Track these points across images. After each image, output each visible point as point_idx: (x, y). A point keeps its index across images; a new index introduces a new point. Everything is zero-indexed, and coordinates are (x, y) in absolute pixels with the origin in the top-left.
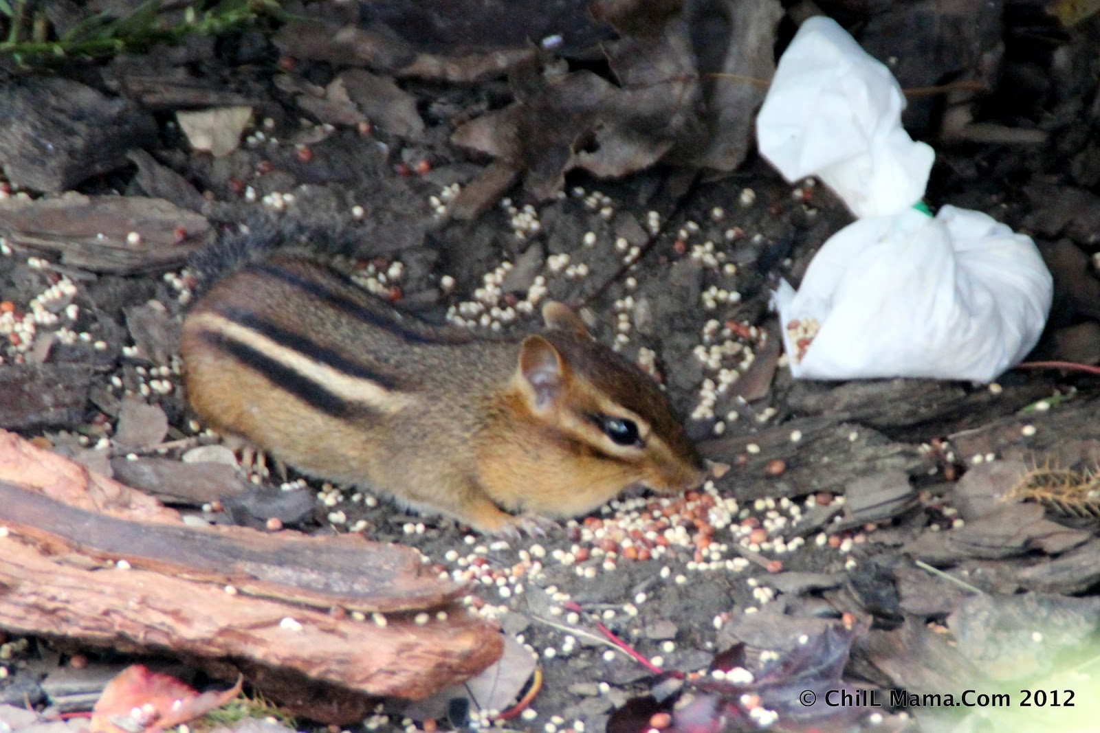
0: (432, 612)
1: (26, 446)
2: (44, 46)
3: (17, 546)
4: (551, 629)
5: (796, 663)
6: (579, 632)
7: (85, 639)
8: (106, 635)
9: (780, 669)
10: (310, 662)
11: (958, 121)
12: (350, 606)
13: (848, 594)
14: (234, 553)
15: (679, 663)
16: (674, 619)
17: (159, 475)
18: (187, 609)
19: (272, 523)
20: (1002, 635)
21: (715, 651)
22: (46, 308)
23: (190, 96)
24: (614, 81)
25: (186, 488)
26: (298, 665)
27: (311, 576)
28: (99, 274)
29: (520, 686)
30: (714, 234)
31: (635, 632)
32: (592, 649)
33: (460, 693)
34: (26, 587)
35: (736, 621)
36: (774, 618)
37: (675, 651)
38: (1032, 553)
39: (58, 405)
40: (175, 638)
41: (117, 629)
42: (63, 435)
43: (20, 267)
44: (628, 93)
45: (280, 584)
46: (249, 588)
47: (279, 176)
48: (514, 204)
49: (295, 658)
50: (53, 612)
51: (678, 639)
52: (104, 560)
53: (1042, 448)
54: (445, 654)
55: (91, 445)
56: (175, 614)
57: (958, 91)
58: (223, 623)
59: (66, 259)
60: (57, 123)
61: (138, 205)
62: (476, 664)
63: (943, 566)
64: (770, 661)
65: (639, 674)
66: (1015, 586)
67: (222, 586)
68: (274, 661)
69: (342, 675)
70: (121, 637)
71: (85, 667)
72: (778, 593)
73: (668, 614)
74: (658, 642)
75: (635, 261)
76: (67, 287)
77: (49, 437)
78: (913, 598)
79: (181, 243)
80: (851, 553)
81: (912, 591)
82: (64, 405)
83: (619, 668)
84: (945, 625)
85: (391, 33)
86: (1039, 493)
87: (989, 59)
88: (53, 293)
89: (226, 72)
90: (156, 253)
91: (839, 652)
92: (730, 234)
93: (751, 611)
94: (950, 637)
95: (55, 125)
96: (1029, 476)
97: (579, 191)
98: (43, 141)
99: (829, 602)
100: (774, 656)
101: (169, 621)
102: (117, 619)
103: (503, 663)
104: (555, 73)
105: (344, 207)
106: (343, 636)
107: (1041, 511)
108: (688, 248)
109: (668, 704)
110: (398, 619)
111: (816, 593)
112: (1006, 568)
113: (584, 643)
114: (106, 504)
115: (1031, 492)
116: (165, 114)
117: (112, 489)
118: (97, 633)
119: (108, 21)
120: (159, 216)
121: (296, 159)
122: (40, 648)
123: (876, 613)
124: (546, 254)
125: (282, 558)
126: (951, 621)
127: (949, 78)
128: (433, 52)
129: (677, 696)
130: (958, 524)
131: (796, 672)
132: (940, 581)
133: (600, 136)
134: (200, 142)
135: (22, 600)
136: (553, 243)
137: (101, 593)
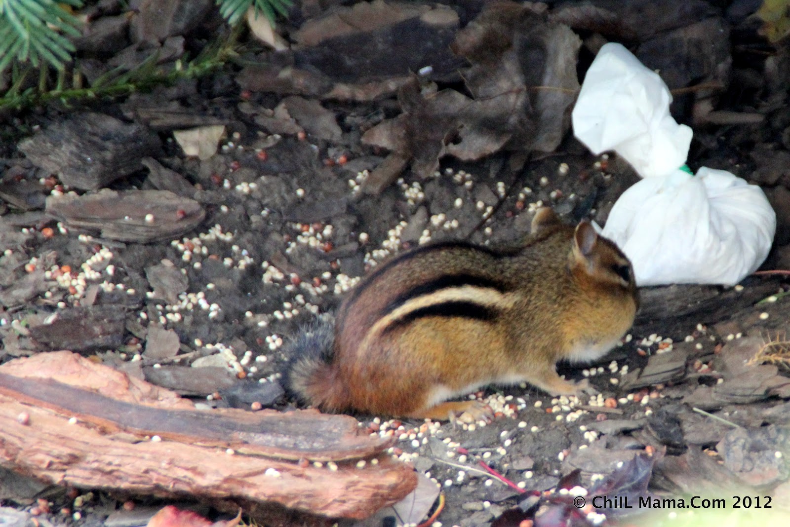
0: (368, 459)
1: (85, 362)
2: (81, 91)
3: (83, 429)
4: (448, 467)
5: (616, 481)
6: (468, 468)
7: (133, 490)
8: (147, 486)
9: (605, 486)
10: (287, 497)
11: (703, 109)
12: (312, 458)
13: (648, 432)
14: (232, 427)
15: (536, 485)
16: (531, 456)
17: (176, 377)
18: (201, 466)
19: (255, 406)
20: (754, 455)
21: (560, 475)
22: (92, 268)
23: (183, 120)
24: (469, 95)
25: (195, 384)
26: (279, 499)
27: (284, 440)
28: (128, 243)
29: (430, 506)
30: (542, 195)
31: (506, 466)
32: (476, 479)
33: (389, 513)
34: (91, 457)
35: (574, 455)
36: (599, 451)
37: (533, 477)
38: (771, 398)
39: (104, 333)
40: (194, 486)
41: (154, 482)
42: (109, 353)
43: (73, 241)
44: (479, 103)
45: (263, 446)
46: (243, 450)
47: (246, 171)
48: (406, 182)
49: (277, 495)
50: (110, 472)
51: (535, 469)
52: (144, 436)
53: (774, 327)
54: (378, 487)
55: (128, 359)
56: (194, 470)
57: (701, 90)
58: (226, 474)
59: (104, 235)
60: (94, 143)
61: (151, 195)
62: (400, 493)
63: (711, 411)
64: (598, 480)
65: (510, 494)
66: (761, 421)
67: (224, 449)
68: (263, 498)
69: (309, 505)
70: (157, 487)
71: (133, 509)
72: (600, 435)
73: (527, 453)
74: (521, 472)
75: (489, 216)
76: (106, 254)
77: (100, 355)
78: (692, 434)
79: (182, 220)
80: (648, 405)
81: (692, 428)
82: (109, 333)
83: (496, 490)
84: (715, 450)
85: (317, 71)
86: (773, 358)
87: (722, 67)
88: (97, 258)
89: (205, 103)
90: (164, 227)
91: (644, 472)
92: (554, 194)
93: (583, 447)
94: (719, 458)
95: (91, 143)
96: (766, 346)
97: (449, 171)
98: (85, 156)
99: (636, 438)
100: (601, 477)
101: (189, 474)
102: (154, 475)
103: (417, 491)
104: (429, 92)
105: (291, 190)
106: (308, 478)
107: (775, 370)
108: (526, 206)
109: (531, 513)
110: (345, 465)
111: (626, 433)
112: (754, 409)
113: (472, 475)
114: (142, 399)
115: (768, 358)
116: (166, 134)
117: (145, 388)
118: (141, 486)
119: (123, 72)
120: (167, 202)
121: (256, 158)
122: (102, 498)
123: (668, 444)
124: (430, 215)
125: (264, 428)
126: (719, 447)
127: (696, 81)
128: (345, 82)
129: (536, 507)
130: (720, 381)
131: (616, 487)
132: (710, 421)
133: (462, 133)
134: (190, 151)
135: (88, 466)
136: (433, 207)
137: (142, 458)
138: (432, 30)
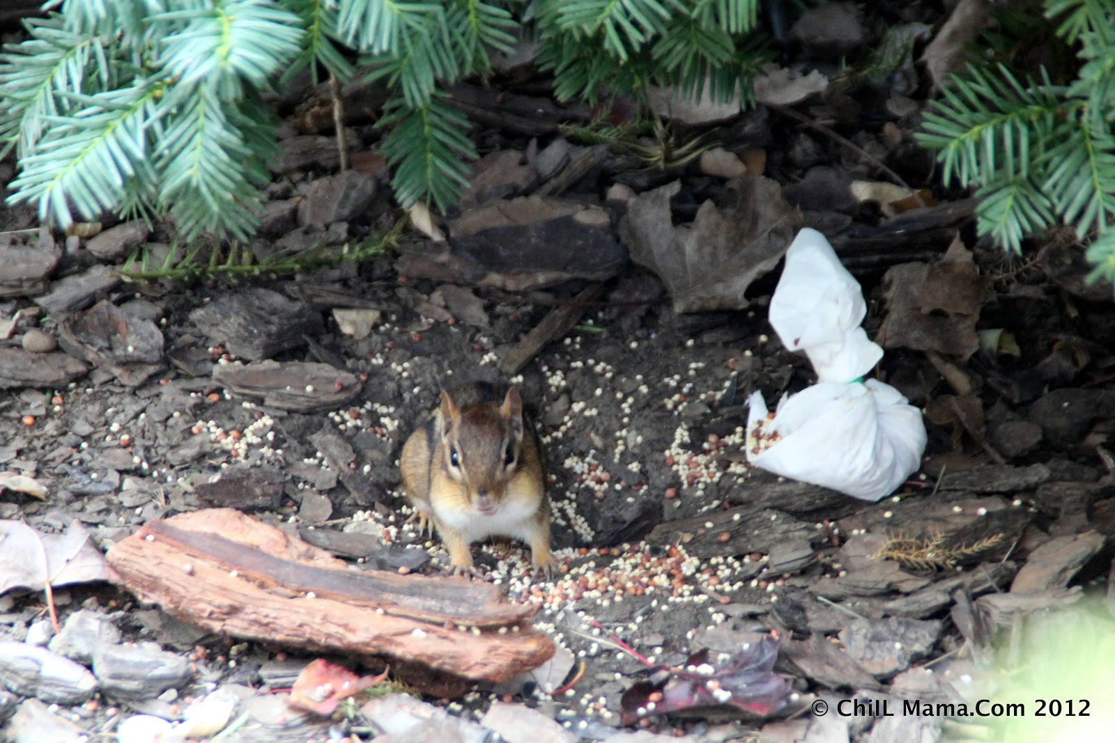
0: (509, 626)
1: (248, 519)
2: (248, 267)
3: (243, 582)
4: (581, 639)
5: (742, 661)
6: (601, 641)
7: (287, 642)
8: (301, 639)
9: (731, 665)
10: (432, 658)
12: (457, 622)
13: (774, 617)
14: (382, 588)
15: (665, 661)
16: (662, 633)
17: (329, 539)
18: (353, 623)
19: (402, 570)
20: (875, 645)
21: (688, 653)
22: (254, 433)
23: (344, 300)
25: (347, 548)
26: (424, 659)
27: (431, 603)
28: (290, 411)
29: (566, 674)
31: (637, 641)
32: (610, 652)
33: (529, 678)
34: (249, 609)
35: (703, 634)
36: (726, 632)
37: (663, 653)
38: (892, 592)
39: (264, 495)
40: (345, 641)
41: (308, 636)
42: (267, 513)
43: (237, 408)
45: (412, 608)
46: (392, 610)
47: (400, 352)
48: (550, 370)
49: (422, 655)
50: (267, 625)
51: (665, 645)
52: (299, 592)
53: (896, 525)
54: (518, 653)
55: (285, 520)
56: (345, 626)
58: (376, 632)
59: (268, 402)
60: (261, 317)
61: (311, 367)
62: (538, 660)
63: (836, 600)
64: (724, 660)
65: (640, 668)
66: (882, 613)
67: (375, 609)
68: (409, 657)
69: (453, 666)
70: (310, 641)
71: (285, 660)
72: (727, 617)
73: (657, 629)
74: (651, 648)
76: (267, 421)
77: (259, 515)
78: (816, 621)
79: (340, 391)
80: (773, 592)
81: (815, 616)
82: (269, 495)
83: (627, 663)
84: (837, 637)
85: (472, 259)
86: (895, 554)
88: (259, 424)
89: (365, 285)
90: (324, 398)
91: (770, 654)
93: (711, 628)
94: (840, 646)
95: (259, 317)
96: (889, 543)
97: (591, 362)
98: (251, 328)
99: (762, 623)
100: (727, 656)
101: (341, 631)
102: (307, 629)
103: (554, 659)
105: (441, 370)
106: (452, 641)
107: (897, 566)
109: (660, 687)
110: (488, 630)
111: (752, 617)
112: (876, 602)
113: (604, 647)
114: (299, 557)
115: (890, 554)
116: (327, 312)
117: (302, 547)
118: (295, 639)
119: (291, 254)
120: (326, 374)
121: (410, 340)
122: (256, 648)
123: (795, 629)
124: (571, 402)
125: (413, 591)
126: (841, 635)
128: (498, 272)
129: (666, 681)
130: (842, 574)
131: (742, 667)
132: (832, 610)
134: (347, 329)
135: (247, 617)
136: (575, 393)
137: (297, 612)
138: (584, 229)
